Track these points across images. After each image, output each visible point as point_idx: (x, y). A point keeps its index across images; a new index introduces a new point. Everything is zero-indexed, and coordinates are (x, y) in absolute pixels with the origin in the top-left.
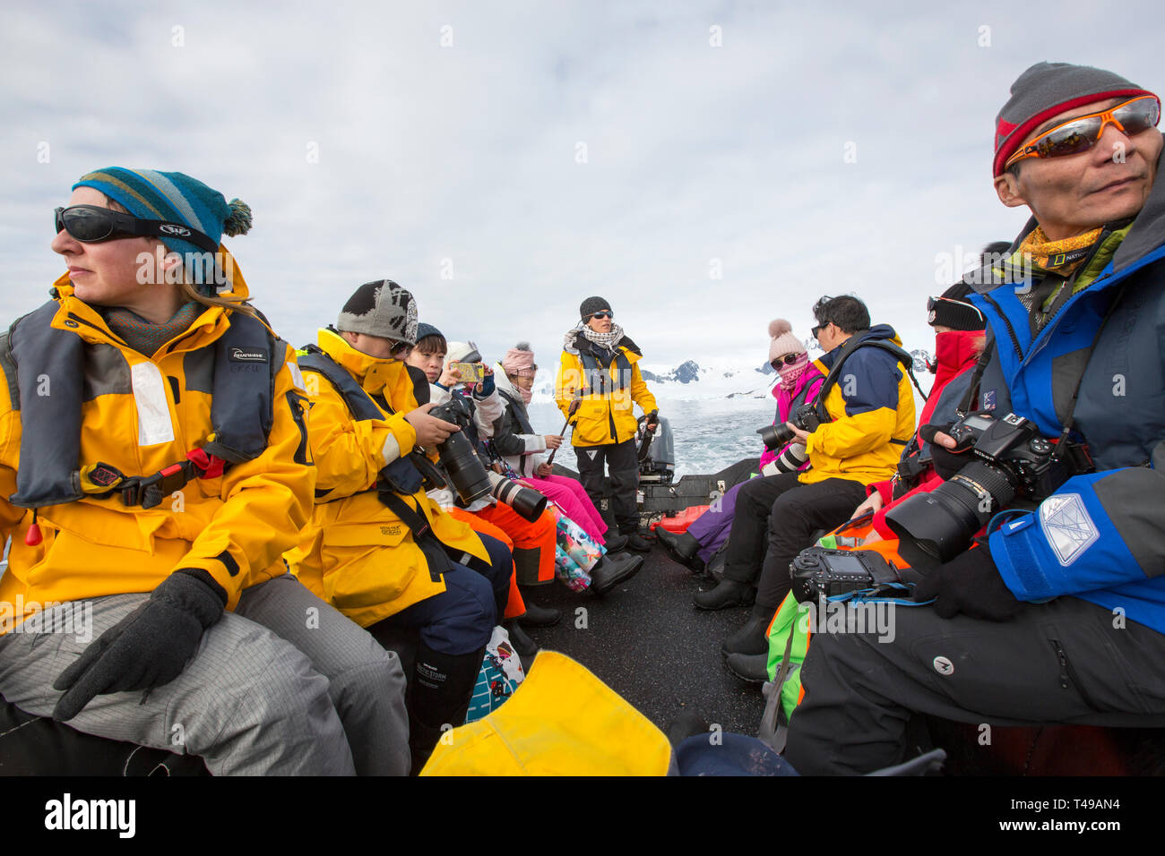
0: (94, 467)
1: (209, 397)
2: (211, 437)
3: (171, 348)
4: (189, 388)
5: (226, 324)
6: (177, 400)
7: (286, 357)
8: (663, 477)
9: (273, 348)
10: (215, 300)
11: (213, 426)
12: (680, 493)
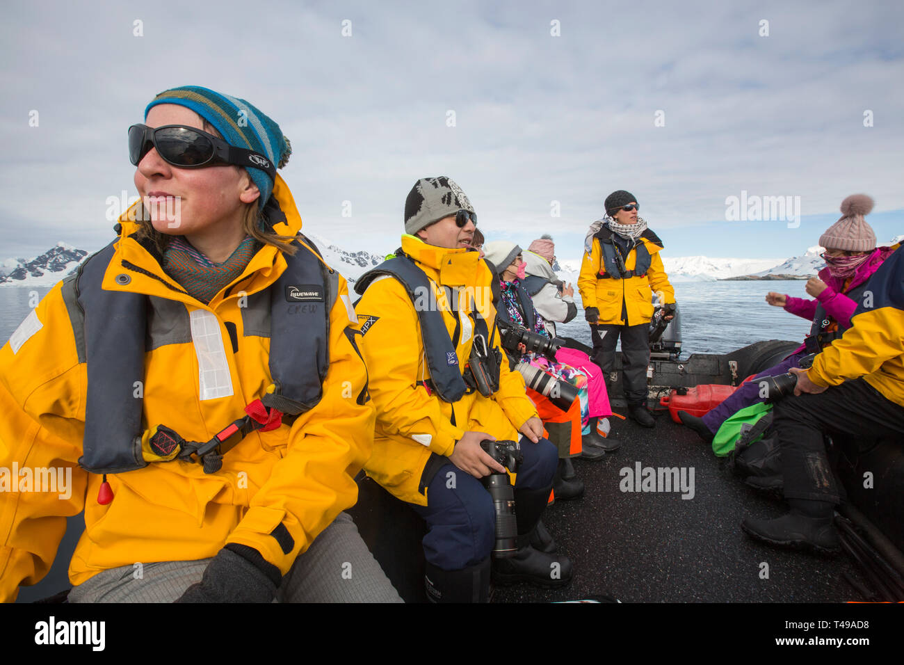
0: (154, 431)
1: (267, 341)
2: (270, 388)
3: (227, 293)
4: (246, 334)
5: (283, 264)
6: (235, 349)
7: (339, 290)
8: (672, 355)
9: (325, 281)
10: (271, 236)
11: (274, 377)
12: (689, 370)
